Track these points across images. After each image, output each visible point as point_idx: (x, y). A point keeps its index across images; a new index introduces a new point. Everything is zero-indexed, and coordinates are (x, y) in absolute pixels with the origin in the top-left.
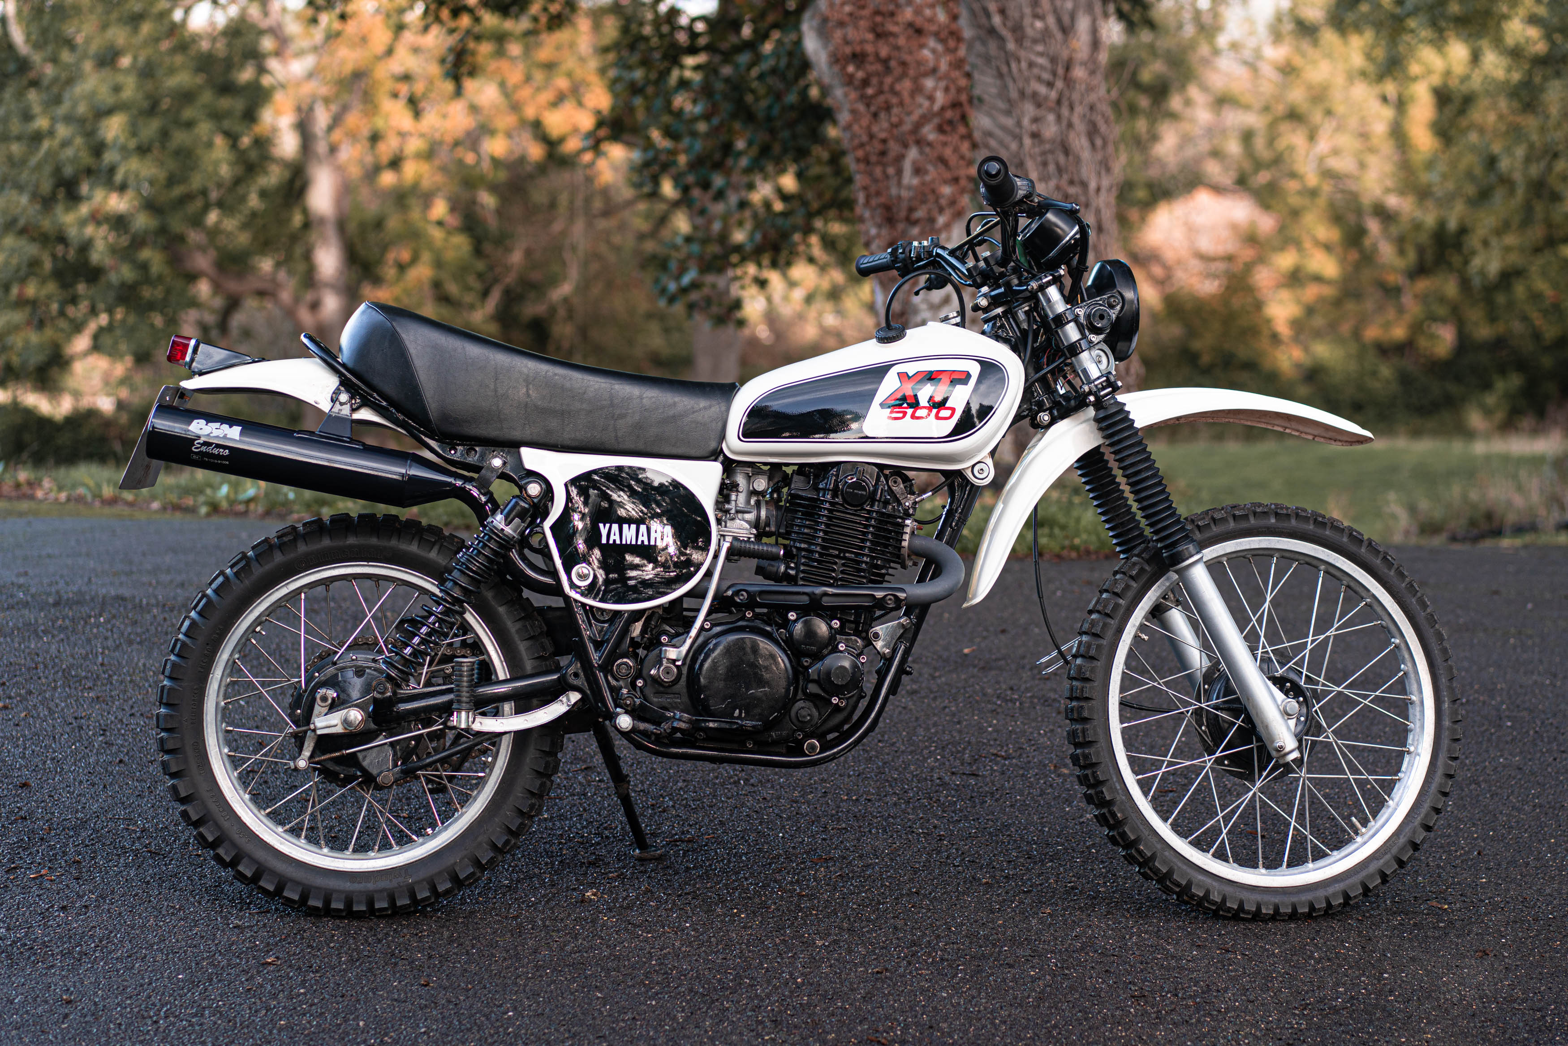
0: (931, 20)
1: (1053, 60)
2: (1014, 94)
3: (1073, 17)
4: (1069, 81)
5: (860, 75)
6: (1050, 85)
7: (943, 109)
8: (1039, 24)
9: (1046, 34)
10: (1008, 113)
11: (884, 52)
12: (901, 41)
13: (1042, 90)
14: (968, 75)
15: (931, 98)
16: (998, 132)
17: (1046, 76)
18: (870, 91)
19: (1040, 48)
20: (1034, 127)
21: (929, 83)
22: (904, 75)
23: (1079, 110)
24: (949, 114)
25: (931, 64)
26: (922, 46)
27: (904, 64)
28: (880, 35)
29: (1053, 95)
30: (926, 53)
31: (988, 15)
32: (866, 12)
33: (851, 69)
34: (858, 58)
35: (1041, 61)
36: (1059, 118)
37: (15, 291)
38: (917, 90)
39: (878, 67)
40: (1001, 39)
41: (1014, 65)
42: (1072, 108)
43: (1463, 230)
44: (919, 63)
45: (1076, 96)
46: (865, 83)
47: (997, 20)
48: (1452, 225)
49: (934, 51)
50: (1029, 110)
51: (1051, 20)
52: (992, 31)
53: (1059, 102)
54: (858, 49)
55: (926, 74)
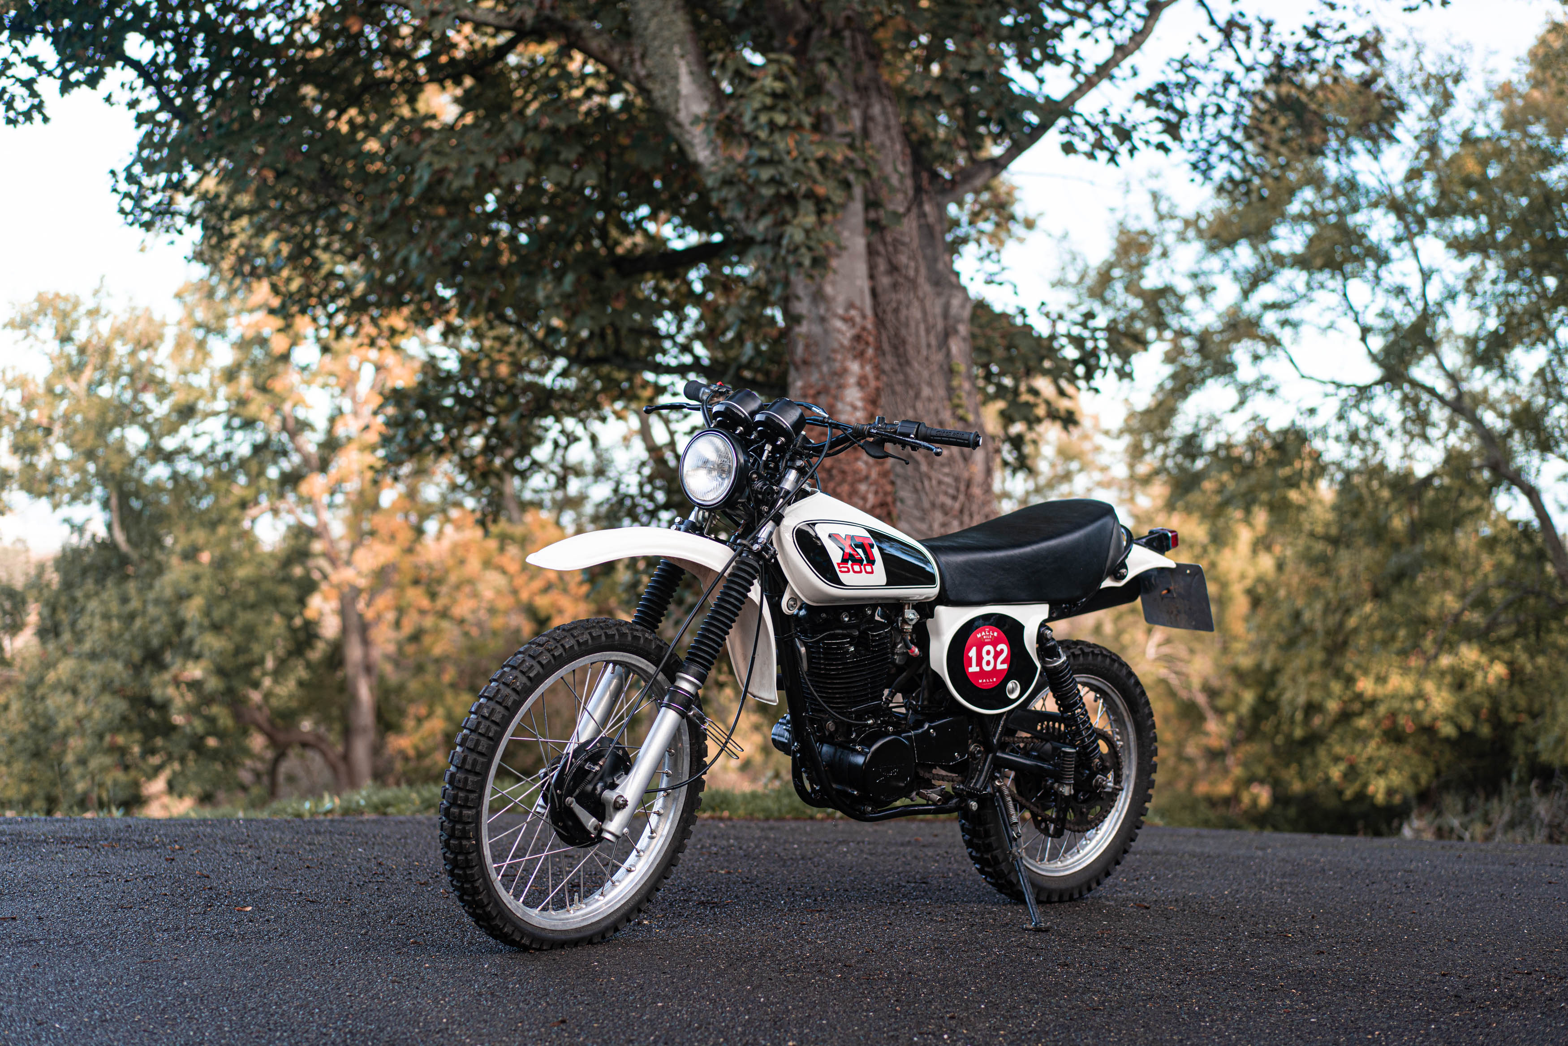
1: (957, 479)
2: (926, 504)
4: (969, 496)
6: (954, 498)
8: (945, 452)
9: (951, 460)
10: (922, 519)
13: (949, 502)
14: (893, 483)
15: (864, 498)
17: (951, 491)
19: (946, 470)
21: (863, 487)
22: (844, 481)
25: (864, 473)
26: (857, 459)
27: (843, 472)
29: (957, 505)
30: (861, 465)
35: (947, 479)
37: (108, 738)
38: (854, 492)
40: (917, 463)
41: (926, 483)
42: (971, 516)
44: (856, 472)
45: (975, 508)
53: (961, 511)
55: (860, 481)
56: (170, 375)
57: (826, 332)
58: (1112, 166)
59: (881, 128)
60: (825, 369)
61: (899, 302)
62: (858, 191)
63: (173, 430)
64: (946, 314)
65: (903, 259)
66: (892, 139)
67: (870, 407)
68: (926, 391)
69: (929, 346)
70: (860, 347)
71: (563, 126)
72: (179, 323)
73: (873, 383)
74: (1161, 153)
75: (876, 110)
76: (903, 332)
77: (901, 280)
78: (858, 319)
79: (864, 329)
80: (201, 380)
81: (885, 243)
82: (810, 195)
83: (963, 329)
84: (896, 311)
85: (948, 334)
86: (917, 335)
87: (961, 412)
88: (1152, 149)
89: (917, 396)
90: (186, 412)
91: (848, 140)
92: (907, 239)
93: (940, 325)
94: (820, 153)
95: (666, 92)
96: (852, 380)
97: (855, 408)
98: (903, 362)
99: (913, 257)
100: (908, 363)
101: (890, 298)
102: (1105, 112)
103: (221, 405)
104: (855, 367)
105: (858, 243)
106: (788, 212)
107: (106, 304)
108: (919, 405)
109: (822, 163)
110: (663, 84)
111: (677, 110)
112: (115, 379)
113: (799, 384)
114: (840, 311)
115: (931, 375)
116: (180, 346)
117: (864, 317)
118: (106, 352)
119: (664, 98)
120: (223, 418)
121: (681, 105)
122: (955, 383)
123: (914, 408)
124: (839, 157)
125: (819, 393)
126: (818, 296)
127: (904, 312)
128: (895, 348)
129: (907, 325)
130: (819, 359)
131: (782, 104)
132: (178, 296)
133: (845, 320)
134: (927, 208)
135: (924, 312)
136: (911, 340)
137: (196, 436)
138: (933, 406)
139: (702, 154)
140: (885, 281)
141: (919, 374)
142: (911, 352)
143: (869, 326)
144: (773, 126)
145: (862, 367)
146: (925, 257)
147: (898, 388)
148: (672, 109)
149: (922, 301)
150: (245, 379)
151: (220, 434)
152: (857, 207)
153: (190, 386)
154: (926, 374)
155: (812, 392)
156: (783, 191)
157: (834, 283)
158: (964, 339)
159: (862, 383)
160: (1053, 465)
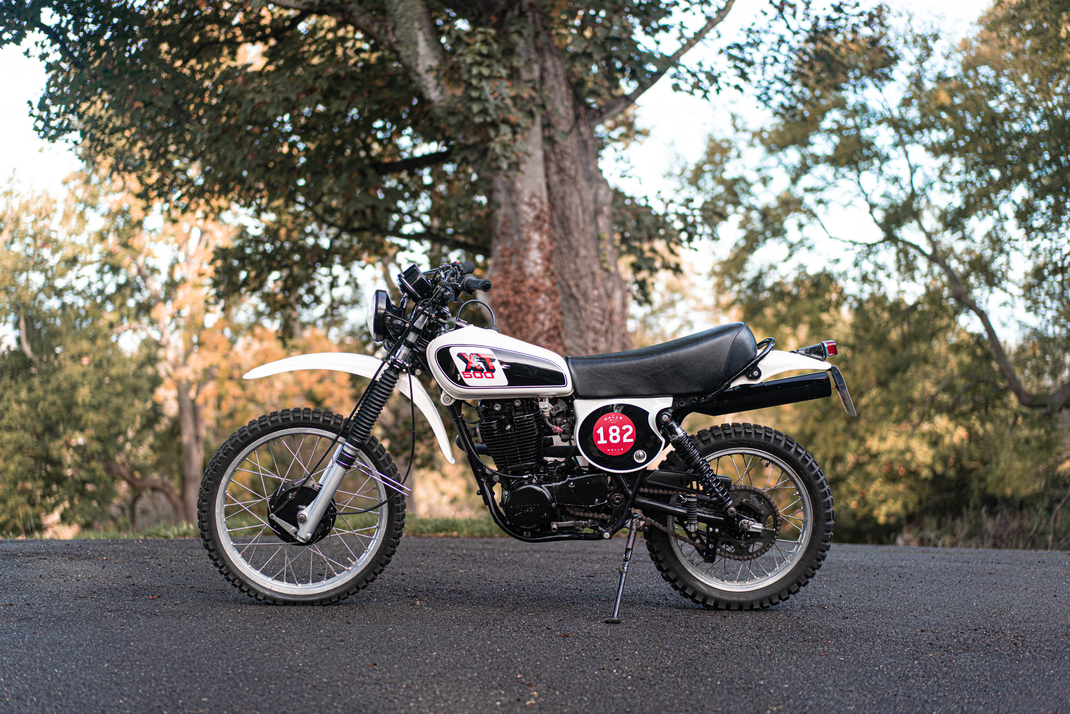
0: (543, 284)
1: (604, 311)
2: (583, 328)
3: (613, 289)
4: (611, 322)
5: (506, 312)
6: (602, 323)
7: (549, 330)
8: (596, 292)
9: (599, 298)
10: (581, 337)
11: (519, 300)
12: (528, 295)
13: (598, 326)
14: (562, 313)
15: (543, 324)
16: (576, 348)
17: (600, 318)
18: (511, 321)
19: (597, 304)
20: (594, 345)
21: (542, 317)
22: (528, 313)
23: (617, 336)
24: (552, 332)
25: (542, 307)
26: (538, 297)
27: (528, 306)
28: (517, 292)
29: (603, 328)
30: (540, 302)
31: (569, 287)
32: (510, 281)
33: (501, 309)
34: (505, 304)
35: (597, 311)
36: (607, 340)
37: (20, 484)
38: (536, 320)
39: (516, 309)
40: (576, 300)
41: (583, 313)
42: (613, 334)
43: (813, 435)
44: (537, 306)
46: (509, 316)
47: (574, 290)
48: (808, 431)
49: (544, 300)
50: (591, 336)
51: (602, 291)
52: (572, 296)
53: (606, 332)
54: (505, 299)
55: (540, 312)
56: (61, 235)
57: (517, 214)
58: (705, 100)
59: (552, 76)
60: (516, 238)
61: (565, 193)
62: (538, 119)
63: (62, 275)
64: (595, 201)
65: (567, 164)
66: (559, 83)
67: (546, 263)
68: (583, 252)
69: (584, 222)
70: (540, 223)
71: (340, 74)
72: (66, 200)
73: (548, 247)
75: (549, 64)
76: (567, 212)
77: (566, 178)
78: (538, 205)
79: (542, 211)
80: (81, 240)
81: (555, 153)
82: (505, 121)
83: (606, 210)
84: (563, 198)
85: (597, 212)
86: (577, 215)
87: (605, 265)
89: (577, 254)
90: (72, 262)
91: (531, 84)
92: (569, 151)
93: (592, 208)
94: (513, 93)
95: (409, 52)
96: (534, 245)
97: (536, 264)
98: (567, 232)
99: (573, 163)
100: (571, 233)
101: (558, 189)
102: (700, 64)
103: (95, 256)
104: (536, 237)
105: (539, 154)
106: (492, 133)
107: (17, 188)
108: (578, 261)
109: (515, 99)
110: (407, 47)
111: (417, 65)
112: (22, 238)
113: (499, 247)
114: (526, 199)
115: (587, 241)
116: (66, 216)
117: (542, 203)
118: (17, 221)
119: (408, 57)
120: (97, 266)
121: (420, 61)
122: (602, 246)
123: (575, 263)
124: (526, 95)
125: (512, 254)
126: (511, 190)
127: (568, 199)
128: (562, 223)
129: (570, 208)
130: (513, 231)
131: (487, 62)
132: (65, 183)
133: (531, 205)
134: (583, 129)
135: (582, 199)
136: (573, 218)
137: (77, 278)
138: (587, 262)
139: (433, 94)
140: (555, 179)
141: (578, 240)
142: (573, 226)
143: (546, 209)
144: (481, 77)
145: (541, 236)
146: (581, 162)
147: (565, 250)
148: (413, 64)
149: (579, 191)
150: (112, 239)
151: (95, 277)
152: (537, 130)
153: (73, 244)
154: (582, 240)
155: (507, 253)
156: (489, 119)
157: (522, 181)
158: (608, 217)
159: (541, 247)
160: (662, 296)
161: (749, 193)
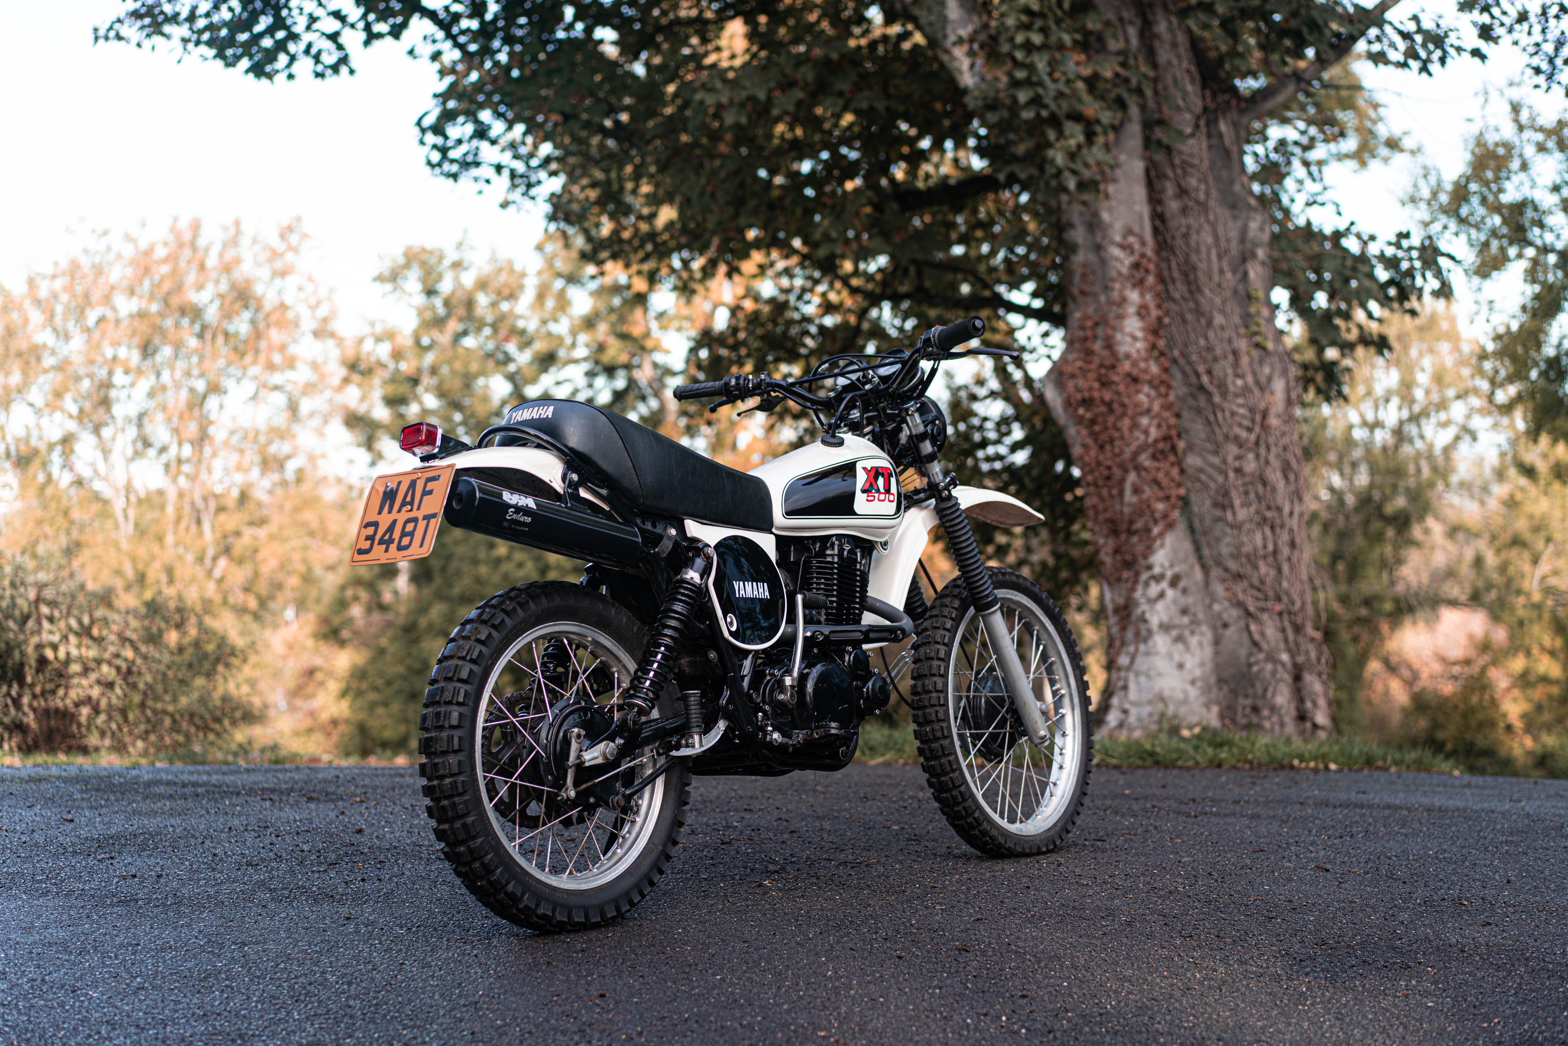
0: (1145, 371)
1: (1252, 410)
2: (1220, 438)
3: (1269, 379)
4: (1265, 427)
5: (1089, 415)
6: (1249, 430)
7: (1156, 441)
8: (1239, 382)
9: (1246, 390)
10: (1216, 453)
11: (1107, 396)
12: (1121, 388)
13: (1244, 434)
14: (1178, 416)
15: (1146, 433)
16: (1209, 470)
18: (1097, 428)
19: (1241, 401)
20: (1237, 464)
21: (1144, 421)
22: (1124, 415)
23: (1274, 450)
24: (1161, 445)
25: (1146, 406)
26: (1138, 392)
27: (1123, 405)
28: (1105, 384)
29: (1253, 437)
30: (1142, 397)
31: (1198, 375)
32: (1093, 366)
33: (1081, 411)
34: (1087, 402)
35: (1241, 411)
36: (1257, 456)
38: (1135, 426)
39: (1103, 409)
40: (1209, 394)
41: (1219, 415)
42: (1268, 448)
44: (1136, 405)
45: (1271, 440)
46: (1093, 422)
47: (1205, 379)
49: (1148, 395)
50: (1232, 450)
51: (1250, 379)
52: (1202, 388)
53: (1257, 443)
54: (1087, 395)
55: (1142, 414)
56: (531, 325)
57: (1103, 262)
58: (1424, 75)
59: (1167, 47)
60: (1103, 298)
61: (1189, 227)
62: (1134, 111)
63: (534, 380)
64: (1243, 239)
65: (1193, 182)
66: (1179, 57)
67: (1151, 338)
68: (1219, 319)
69: (1221, 272)
70: (1139, 275)
71: (835, 56)
72: (540, 273)
73: (1155, 313)
74: (1477, 60)
75: (1162, 27)
76: (1194, 258)
77: (1191, 204)
78: (1137, 246)
79: (1143, 256)
80: (562, 327)
81: (1173, 166)
82: (1077, 117)
83: (1261, 253)
84: (1186, 236)
85: (1246, 256)
86: (1209, 261)
87: (1258, 339)
88: (1466, 56)
89: (1210, 323)
90: (547, 360)
91: (1121, 59)
92: (1196, 161)
93: (1234, 248)
94: (1086, 71)
95: (933, 18)
96: (1132, 310)
97: (1135, 338)
98: (1194, 288)
99: (1203, 180)
100: (1199, 290)
101: (1177, 223)
102: (1415, 18)
103: (581, 352)
104: (1134, 296)
105: (1138, 167)
106: (1052, 135)
107: (468, 256)
108: (1211, 334)
109: (1092, 82)
110: (930, 10)
111: (945, 36)
112: (479, 330)
113: (1077, 315)
114: (1118, 238)
115: (1224, 302)
116: (541, 297)
117: (1143, 243)
118: (470, 304)
119: (931, 24)
120: (586, 366)
121: (949, 31)
122: (1253, 310)
123: (1206, 338)
124: (1108, 74)
125: (1097, 324)
126: (1094, 225)
127: (1194, 237)
128: (1186, 275)
129: (1198, 251)
130: (1097, 288)
131: (1039, 23)
132: (539, 248)
133: (1122, 247)
134: (1223, 127)
135: (1216, 237)
136: (1202, 266)
137: (558, 383)
138: (1226, 335)
139: (967, 79)
140: (1173, 205)
141: (1211, 301)
142: (1202, 279)
143: (1149, 253)
144: (1028, 47)
145: (1142, 295)
146: (1218, 179)
147: (1189, 317)
148: (939, 35)
149: (1213, 226)
150: (603, 328)
151: (581, 381)
152: (1134, 129)
153: (549, 335)
154: (1218, 301)
155: (1089, 323)
156: (1044, 113)
157: (1110, 210)
158: (1263, 264)
159: (1142, 312)
160: (1428, 392)
161: (1541, 225)
